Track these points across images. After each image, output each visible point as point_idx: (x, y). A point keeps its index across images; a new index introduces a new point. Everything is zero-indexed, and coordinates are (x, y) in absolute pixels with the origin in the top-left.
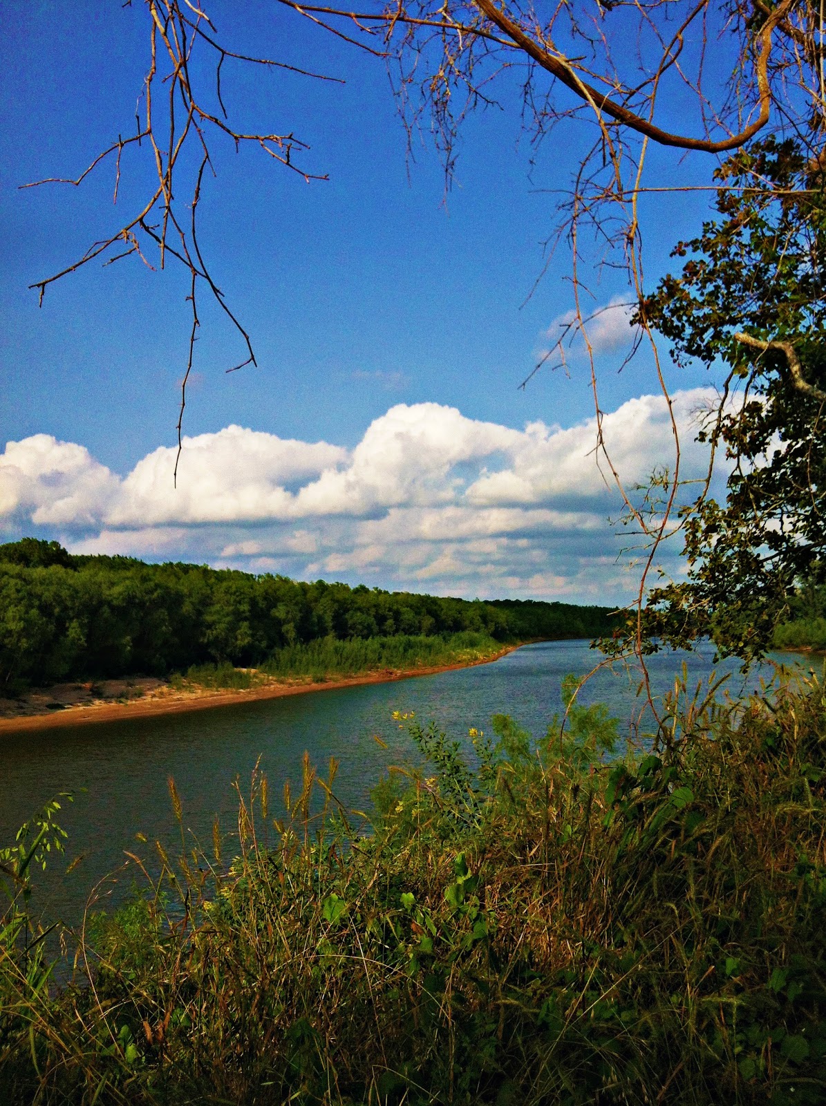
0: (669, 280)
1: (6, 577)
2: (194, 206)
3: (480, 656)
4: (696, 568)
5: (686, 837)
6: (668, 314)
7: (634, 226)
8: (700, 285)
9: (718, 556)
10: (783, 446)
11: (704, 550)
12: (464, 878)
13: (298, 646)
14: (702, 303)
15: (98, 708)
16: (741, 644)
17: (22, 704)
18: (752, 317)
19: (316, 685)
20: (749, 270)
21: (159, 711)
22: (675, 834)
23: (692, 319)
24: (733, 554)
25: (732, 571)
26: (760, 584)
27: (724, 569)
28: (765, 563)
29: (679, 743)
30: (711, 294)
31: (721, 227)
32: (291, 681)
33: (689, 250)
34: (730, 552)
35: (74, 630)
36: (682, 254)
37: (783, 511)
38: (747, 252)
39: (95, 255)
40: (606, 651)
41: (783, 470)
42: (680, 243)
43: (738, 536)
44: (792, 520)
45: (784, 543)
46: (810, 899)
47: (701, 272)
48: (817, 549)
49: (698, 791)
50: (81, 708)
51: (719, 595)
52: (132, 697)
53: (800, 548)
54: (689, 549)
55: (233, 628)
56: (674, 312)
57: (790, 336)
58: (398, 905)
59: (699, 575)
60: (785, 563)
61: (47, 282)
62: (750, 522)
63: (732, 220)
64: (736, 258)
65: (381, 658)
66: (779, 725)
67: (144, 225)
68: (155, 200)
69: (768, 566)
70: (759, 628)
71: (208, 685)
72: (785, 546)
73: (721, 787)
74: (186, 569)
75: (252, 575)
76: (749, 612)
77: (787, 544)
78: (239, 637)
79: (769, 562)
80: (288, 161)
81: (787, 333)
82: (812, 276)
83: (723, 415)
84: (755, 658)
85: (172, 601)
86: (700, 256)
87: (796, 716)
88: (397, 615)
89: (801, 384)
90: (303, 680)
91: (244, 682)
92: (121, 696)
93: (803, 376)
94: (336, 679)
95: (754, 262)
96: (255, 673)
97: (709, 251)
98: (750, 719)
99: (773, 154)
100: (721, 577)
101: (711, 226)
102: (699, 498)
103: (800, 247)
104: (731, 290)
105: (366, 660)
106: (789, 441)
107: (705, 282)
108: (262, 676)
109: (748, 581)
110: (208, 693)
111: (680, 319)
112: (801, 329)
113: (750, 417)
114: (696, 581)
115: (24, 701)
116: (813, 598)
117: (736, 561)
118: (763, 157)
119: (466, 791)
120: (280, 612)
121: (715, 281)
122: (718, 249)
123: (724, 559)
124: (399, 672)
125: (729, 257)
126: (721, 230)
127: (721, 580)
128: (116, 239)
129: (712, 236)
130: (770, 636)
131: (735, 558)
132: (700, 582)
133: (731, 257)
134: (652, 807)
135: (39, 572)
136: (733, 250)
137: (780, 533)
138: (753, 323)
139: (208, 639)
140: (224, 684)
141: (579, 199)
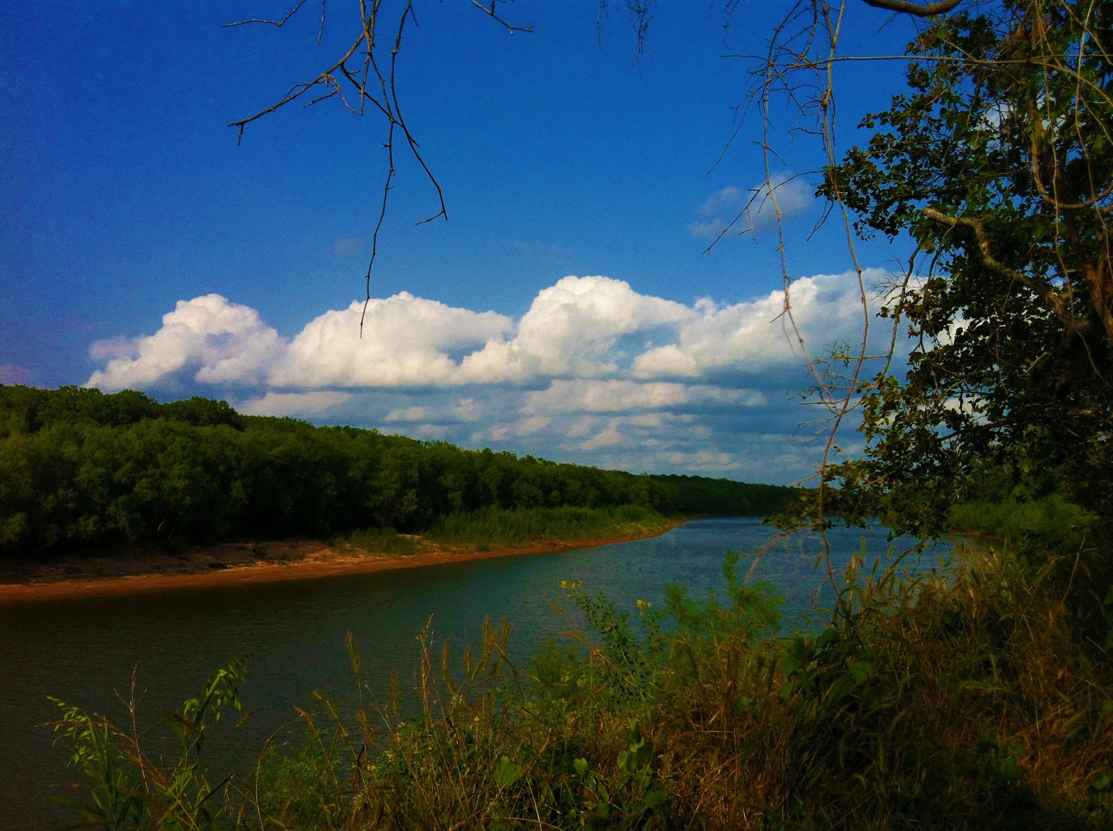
0: (855, 152)
1: (172, 433)
2: (394, 54)
3: (644, 529)
4: (873, 445)
5: (865, 711)
6: (853, 187)
7: (829, 93)
8: (887, 158)
9: (896, 433)
10: (964, 324)
11: (881, 427)
12: (637, 746)
13: (463, 514)
14: (889, 177)
15: (259, 570)
16: (917, 523)
17: (184, 562)
18: (938, 193)
19: (479, 554)
20: (937, 145)
21: (321, 574)
22: (854, 708)
23: (877, 192)
24: (911, 432)
25: (910, 449)
26: (936, 463)
27: (901, 446)
28: (942, 442)
29: (858, 616)
30: (898, 168)
31: (911, 101)
32: (454, 549)
33: (877, 122)
34: (907, 430)
35: (238, 490)
36: (870, 126)
37: (962, 389)
38: (936, 128)
39: (294, 97)
40: (779, 527)
41: (965, 349)
42: (869, 115)
43: (917, 414)
44: (971, 399)
45: (963, 423)
46: (992, 779)
47: (889, 146)
48: (997, 430)
49: (877, 665)
50: (244, 568)
51: (894, 474)
52: (294, 559)
53: (979, 428)
54: (867, 426)
55: (400, 494)
56: (860, 184)
57: (978, 212)
58: (571, 770)
59: (875, 452)
60: (963, 443)
61: (246, 121)
62: (930, 400)
63: (922, 95)
64: (924, 133)
65: (545, 529)
66: (956, 604)
67: (344, 70)
68: (357, 45)
69: (945, 445)
70: (936, 507)
71: (371, 550)
72: (964, 425)
73: (900, 663)
74: (353, 433)
75: (419, 442)
76: (925, 491)
77: (966, 423)
78: (405, 503)
79: (947, 440)
80: (493, 12)
81: (976, 210)
82: (1000, 154)
83: (907, 290)
84: (931, 537)
85: (339, 464)
86: (888, 129)
87: (975, 596)
88: (562, 486)
89: (989, 261)
90: (467, 549)
91: (408, 549)
92: (283, 558)
93: (991, 254)
94: (499, 548)
95: (943, 137)
96: (419, 539)
97: (897, 124)
98: (927, 596)
99: (965, 30)
100: (898, 455)
101: (900, 100)
102: (880, 374)
103: (989, 123)
104: (918, 164)
105: (529, 531)
106: (971, 320)
107: (891, 155)
108: (425, 543)
109: (925, 460)
110: (371, 558)
111: (865, 192)
112: (989, 205)
113: (933, 293)
114: (873, 458)
115: (187, 560)
116: (982, 483)
117: (913, 439)
118: (956, 32)
119: (632, 663)
120: (448, 480)
121: (902, 155)
122: (907, 124)
123: (901, 437)
124: (562, 544)
125: (917, 132)
126: (910, 104)
127: (897, 457)
128: (316, 82)
129: (901, 110)
130: (946, 516)
131: (913, 436)
132: (876, 459)
133: (920, 131)
134: (830, 680)
135: (206, 430)
136: (922, 124)
137: (959, 412)
138: (939, 198)
139: (374, 505)
140: (387, 550)
141: (772, 66)
